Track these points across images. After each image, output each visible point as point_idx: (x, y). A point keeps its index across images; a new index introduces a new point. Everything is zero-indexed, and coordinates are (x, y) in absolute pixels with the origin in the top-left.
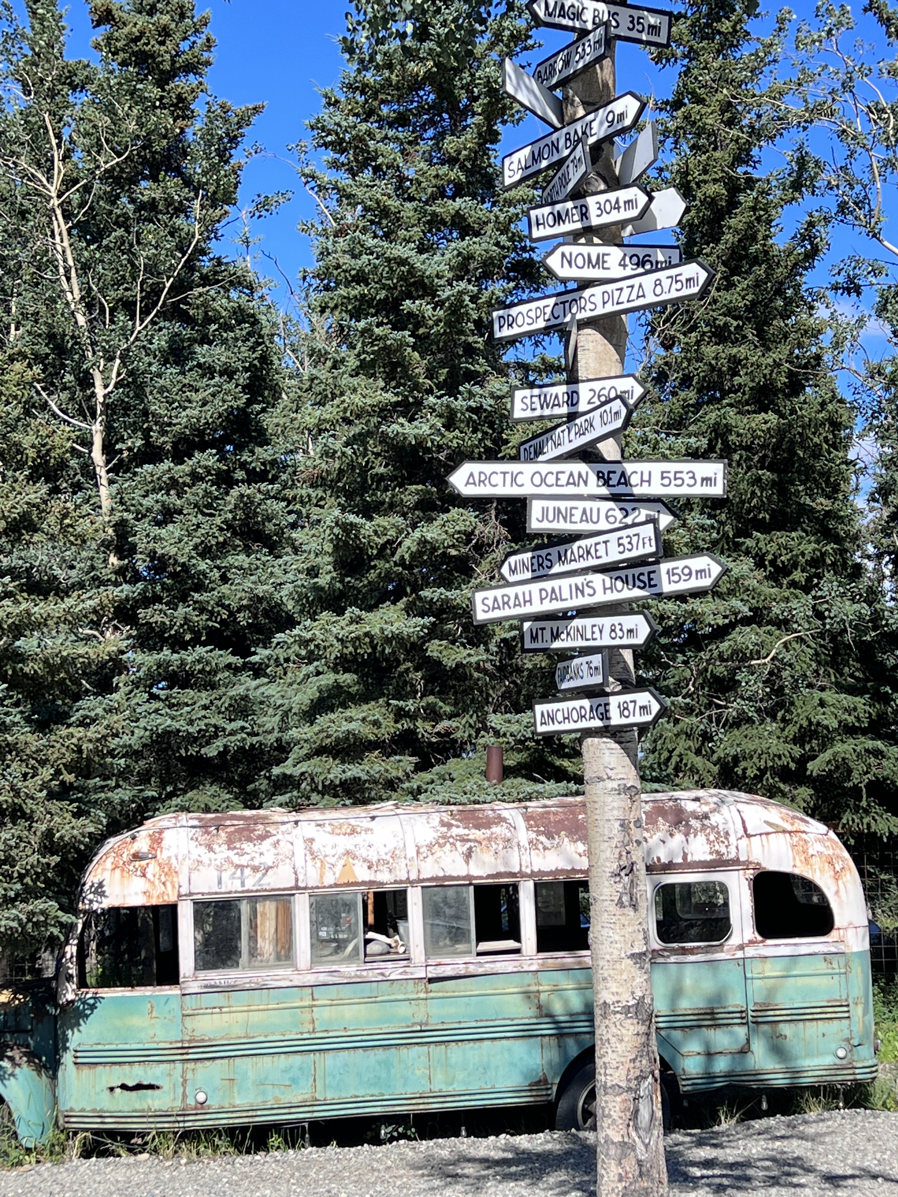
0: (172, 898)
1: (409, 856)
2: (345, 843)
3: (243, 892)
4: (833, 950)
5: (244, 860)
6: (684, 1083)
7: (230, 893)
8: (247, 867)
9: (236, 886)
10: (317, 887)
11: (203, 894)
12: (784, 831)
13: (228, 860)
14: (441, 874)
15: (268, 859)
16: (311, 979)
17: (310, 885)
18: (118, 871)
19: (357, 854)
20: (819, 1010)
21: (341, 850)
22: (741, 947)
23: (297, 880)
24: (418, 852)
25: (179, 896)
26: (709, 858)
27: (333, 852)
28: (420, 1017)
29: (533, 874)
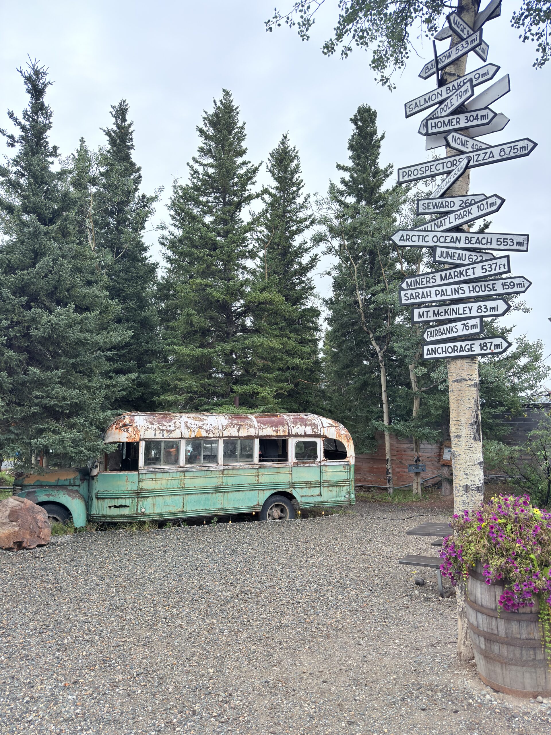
0: (137, 439)
1: (219, 429)
2: (199, 423)
3: (163, 439)
4: (346, 464)
5: (164, 428)
6: (300, 505)
7: (158, 439)
8: (165, 430)
9: (161, 436)
10: (189, 438)
11: (149, 439)
12: (333, 426)
13: (158, 427)
14: (230, 435)
15: (172, 428)
16: (184, 469)
17: (186, 437)
18: (117, 430)
19: (202, 427)
20: (341, 483)
21: (197, 426)
22: (320, 462)
23: (182, 435)
24: (223, 428)
25: (140, 439)
26: (312, 433)
27: (194, 426)
28: (220, 483)
29: (258, 437)
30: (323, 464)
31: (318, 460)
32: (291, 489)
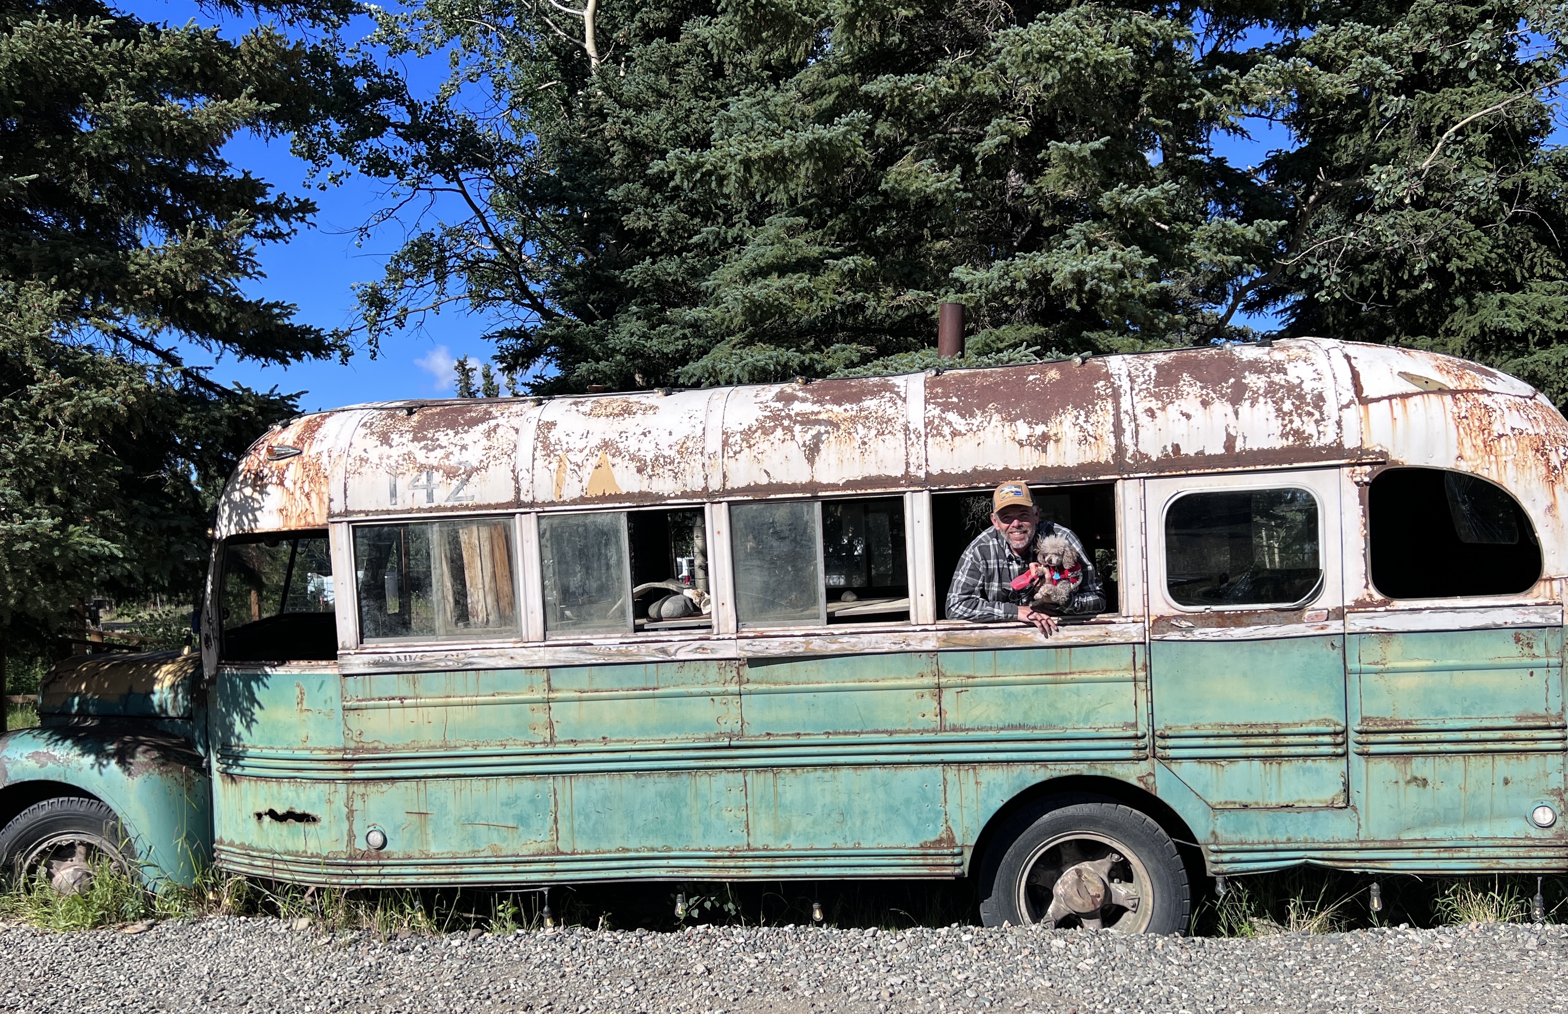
0: (318, 519)
1: (709, 449)
2: (605, 428)
3: (430, 510)
4: (1536, 620)
5: (435, 457)
6: (1213, 858)
7: (410, 511)
8: (437, 469)
9: (420, 500)
10: (553, 503)
11: (367, 513)
12: (1441, 391)
13: (409, 457)
14: (764, 481)
15: (473, 457)
16: (544, 656)
17: (539, 500)
19: (621, 446)
20: (1499, 735)
21: (595, 441)
22: (1339, 614)
23: (518, 491)
24: (725, 444)
25: (330, 515)
26: (1279, 443)
27: (581, 444)
28: (731, 723)
29: (929, 480)
30: (1357, 622)
32: (1144, 767)
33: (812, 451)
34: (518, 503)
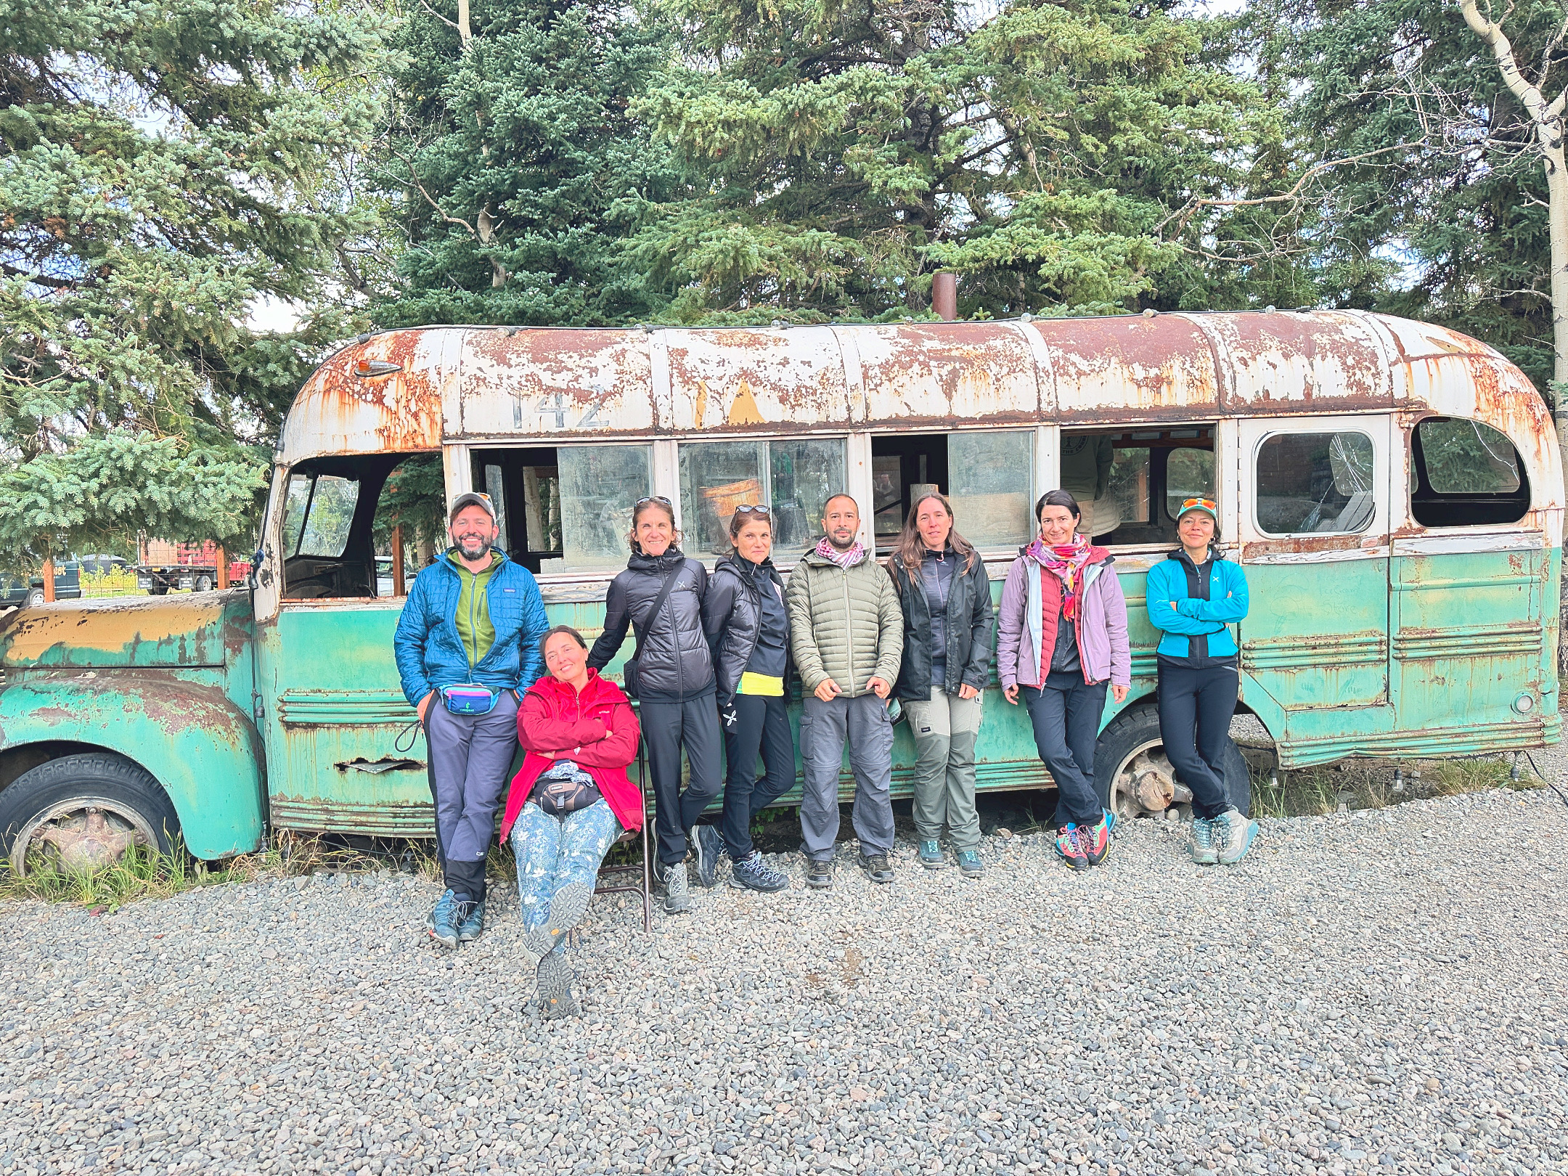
0: (430, 441)
1: (850, 382)
2: (742, 358)
3: (561, 434)
4: (1526, 544)
5: (562, 380)
6: (1285, 753)
7: (538, 434)
8: (567, 392)
9: (548, 423)
10: (693, 431)
11: (487, 436)
12: (1460, 354)
13: (533, 379)
14: (905, 413)
15: (606, 380)
17: (679, 427)
18: (334, 396)
19: (761, 375)
20: (1497, 639)
21: (732, 370)
22: (1387, 540)
23: (656, 417)
24: (865, 376)
25: (444, 437)
26: (1345, 393)
27: (720, 371)
29: (1057, 417)
30: (1401, 546)
31: (1377, 529)
33: (949, 387)
34: (656, 429)
